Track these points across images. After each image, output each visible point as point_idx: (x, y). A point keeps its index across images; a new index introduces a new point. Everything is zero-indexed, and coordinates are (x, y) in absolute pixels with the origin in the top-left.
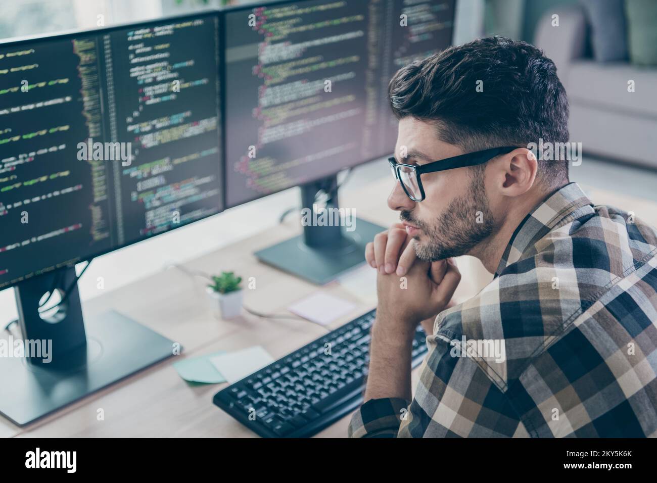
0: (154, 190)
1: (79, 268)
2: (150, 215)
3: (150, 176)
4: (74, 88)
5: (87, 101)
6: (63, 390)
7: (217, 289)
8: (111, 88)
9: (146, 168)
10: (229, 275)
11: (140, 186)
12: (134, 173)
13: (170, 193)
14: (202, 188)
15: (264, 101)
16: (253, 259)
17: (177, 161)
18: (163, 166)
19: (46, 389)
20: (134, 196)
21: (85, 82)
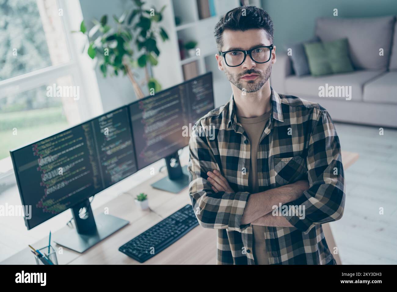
0: (113, 168)
1: (91, 199)
2: (113, 177)
3: (111, 164)
4: (84, 140)
5: (88, 143)
6: (91, 241)
7: (139, 200)
8: (95, 138)
9: (109, 162)
10: (142, 194)
11: (108, 168)
12: (106, 164)
13: (118, 169)
14: (129, 165)
15: (147, 131)
16: (151, 188)
17: (120, 157)
18: (115, 160)
19: (86, 241)
20: (107, 172)
21: (87, 137)
